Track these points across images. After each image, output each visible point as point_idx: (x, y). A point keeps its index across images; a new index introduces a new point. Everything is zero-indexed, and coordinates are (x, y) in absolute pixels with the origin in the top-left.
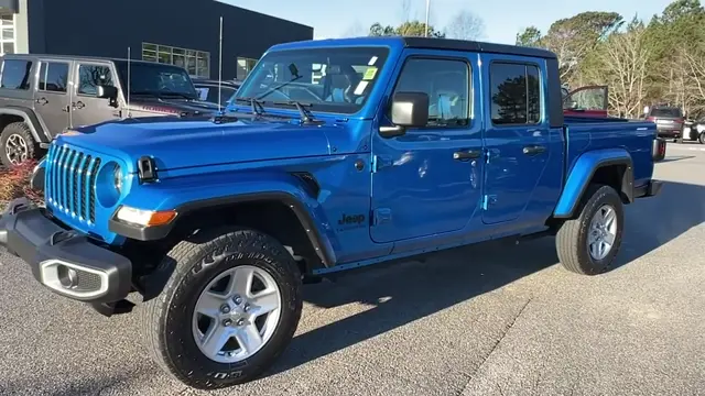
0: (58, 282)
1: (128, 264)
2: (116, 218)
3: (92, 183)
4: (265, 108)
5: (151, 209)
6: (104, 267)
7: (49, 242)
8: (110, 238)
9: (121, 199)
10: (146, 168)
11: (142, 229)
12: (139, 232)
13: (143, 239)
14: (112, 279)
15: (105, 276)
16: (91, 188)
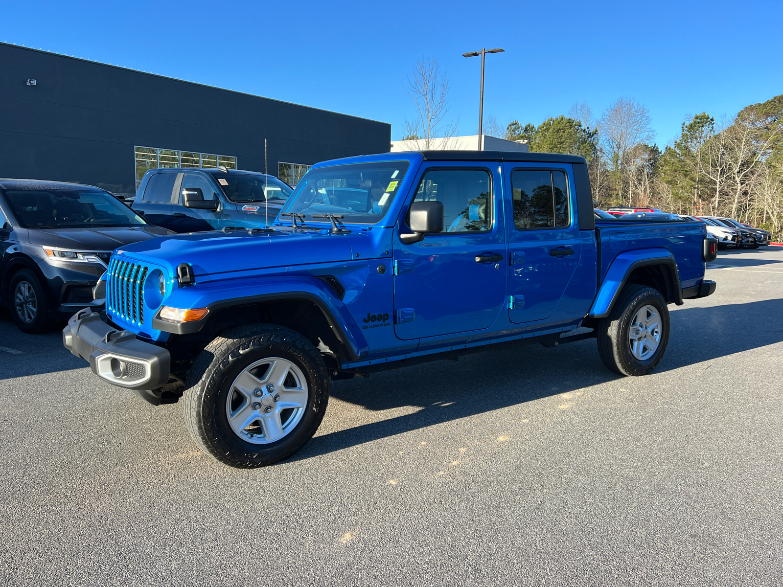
0: (111, 373)
1: (167, 354)
2: (159, 317)
3: (141, 289)
4: (306, 222)
5: (187, 307)
6: (147, 357)
7: (105, 340)
8: (156, 335)
9: (164, 300)
10: (184, 273)
11: (179, 324)
12: (176, 327)
13: (180, 333)
14: (153, 367)
15: (148, 365)
16: (140, 294)
